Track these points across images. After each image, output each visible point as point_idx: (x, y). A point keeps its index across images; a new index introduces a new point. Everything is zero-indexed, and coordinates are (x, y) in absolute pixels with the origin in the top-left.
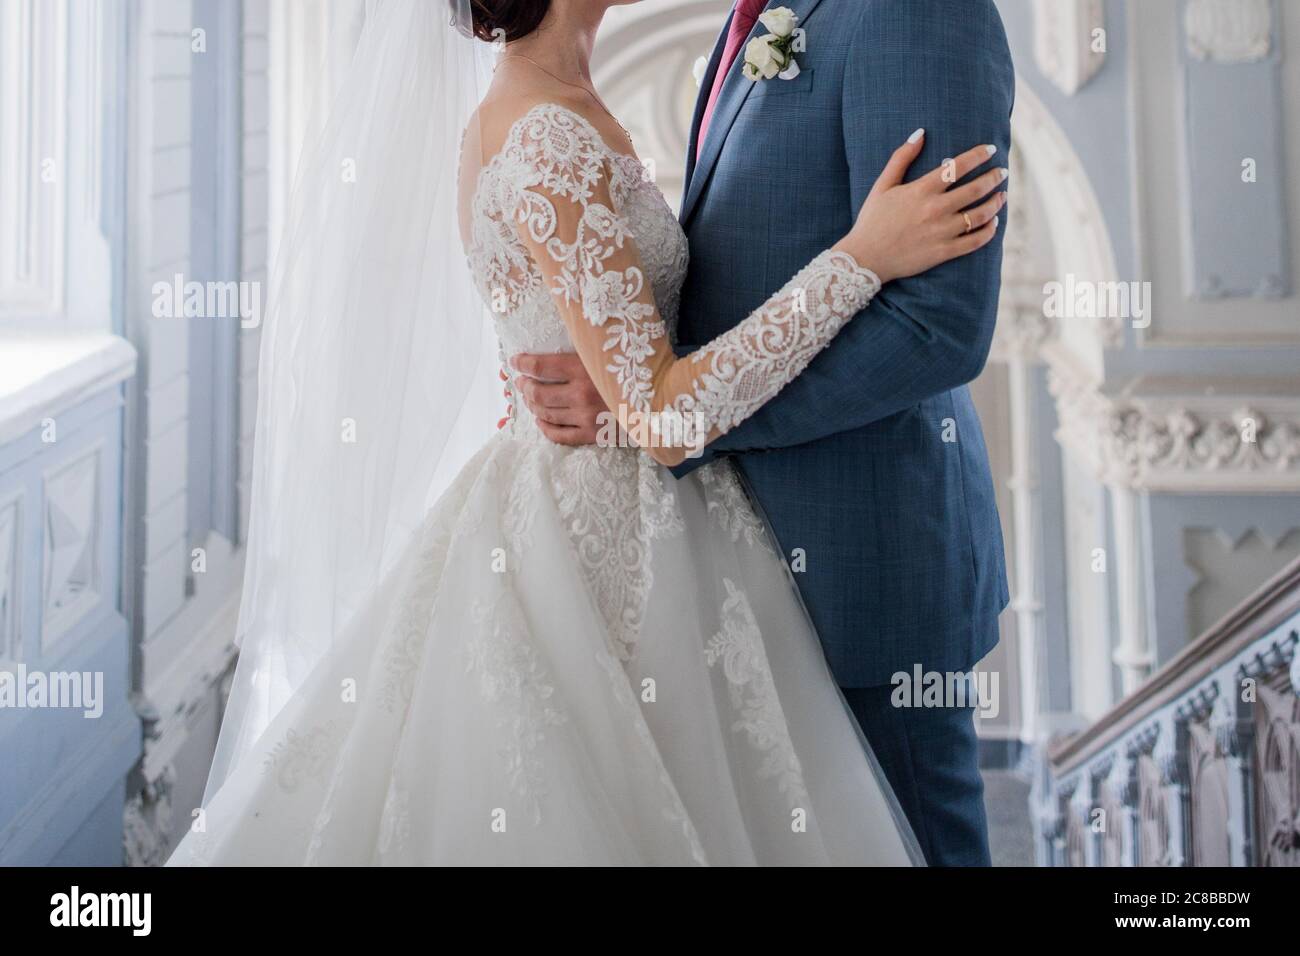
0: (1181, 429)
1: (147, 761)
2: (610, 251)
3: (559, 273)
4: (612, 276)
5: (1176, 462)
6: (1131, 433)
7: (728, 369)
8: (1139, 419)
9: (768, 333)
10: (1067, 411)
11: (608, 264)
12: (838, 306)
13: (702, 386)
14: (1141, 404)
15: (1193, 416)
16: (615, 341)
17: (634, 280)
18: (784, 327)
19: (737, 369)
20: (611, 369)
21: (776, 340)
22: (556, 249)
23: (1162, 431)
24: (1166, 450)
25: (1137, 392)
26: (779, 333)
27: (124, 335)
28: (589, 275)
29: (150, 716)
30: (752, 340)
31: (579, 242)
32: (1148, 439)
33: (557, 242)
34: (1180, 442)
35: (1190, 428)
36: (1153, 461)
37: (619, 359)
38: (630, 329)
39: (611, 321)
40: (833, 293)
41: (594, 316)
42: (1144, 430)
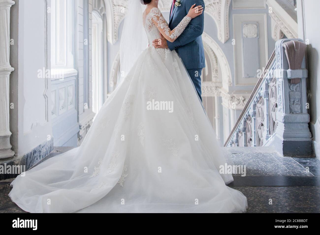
0: (242, 99)
1: (80, 132)
2: (163, 21)
3: (158, 24)
4: (163, 23)
5: (241, 105)
6: (233, 100)
7: (177, 30)
8: (235, 98)
9: (180, 25)
10: (223, 99)
11: (163, 22)
12: (187, 21)
13: (175, 32)
14: (235, 95)
15: (243, 97)
16: (165, 30)
17: (166, 24)
18: (182, 24)
19: (178, 29)
20: (165, 33)
21: (182, 26)
22: (157, 22)
23: (238, 100)
24: (239, 103)
25: (234, 93)
26: (182, 25)
27: (75, 69)
28: (161, 24)
29: (81, 125)
30: (179, 26)
31: (160, 21)
32: (236, 101)
33: (157, 21)
34: (241, 101)
35: (243, 99)
36: (237, 105)
37: (165, 32)
38: (166, 29)
39: (164, 28)
40: (187, 20)
41: (162, 28)
42: (236, 99)
